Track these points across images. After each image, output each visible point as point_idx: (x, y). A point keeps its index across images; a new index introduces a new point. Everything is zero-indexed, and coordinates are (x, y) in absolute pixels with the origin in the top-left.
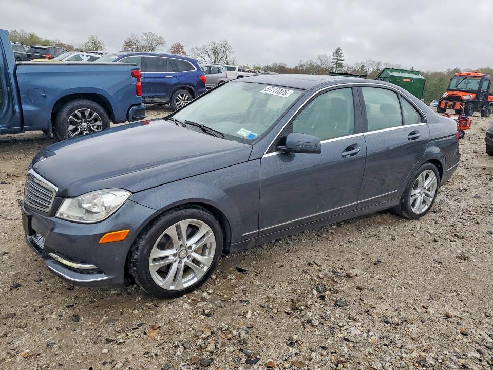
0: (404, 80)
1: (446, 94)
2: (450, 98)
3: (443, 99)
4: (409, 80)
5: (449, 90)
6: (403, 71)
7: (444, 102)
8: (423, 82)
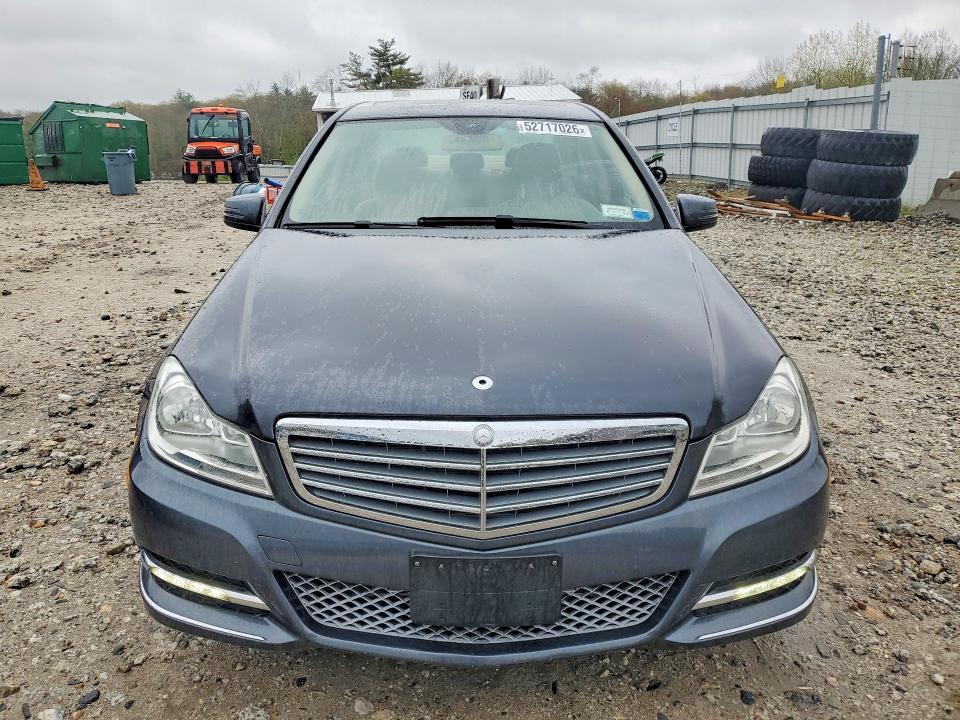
0: (108, 125)
1: (191, 149)
2: (201, 154)
3: (190, 157)
4: (117, 125)
5: (191, 141)
6: (94, 107)
7: (194, 163)
8: (142, 127)
